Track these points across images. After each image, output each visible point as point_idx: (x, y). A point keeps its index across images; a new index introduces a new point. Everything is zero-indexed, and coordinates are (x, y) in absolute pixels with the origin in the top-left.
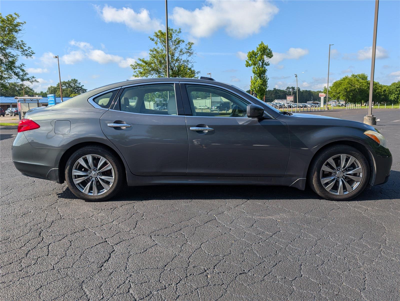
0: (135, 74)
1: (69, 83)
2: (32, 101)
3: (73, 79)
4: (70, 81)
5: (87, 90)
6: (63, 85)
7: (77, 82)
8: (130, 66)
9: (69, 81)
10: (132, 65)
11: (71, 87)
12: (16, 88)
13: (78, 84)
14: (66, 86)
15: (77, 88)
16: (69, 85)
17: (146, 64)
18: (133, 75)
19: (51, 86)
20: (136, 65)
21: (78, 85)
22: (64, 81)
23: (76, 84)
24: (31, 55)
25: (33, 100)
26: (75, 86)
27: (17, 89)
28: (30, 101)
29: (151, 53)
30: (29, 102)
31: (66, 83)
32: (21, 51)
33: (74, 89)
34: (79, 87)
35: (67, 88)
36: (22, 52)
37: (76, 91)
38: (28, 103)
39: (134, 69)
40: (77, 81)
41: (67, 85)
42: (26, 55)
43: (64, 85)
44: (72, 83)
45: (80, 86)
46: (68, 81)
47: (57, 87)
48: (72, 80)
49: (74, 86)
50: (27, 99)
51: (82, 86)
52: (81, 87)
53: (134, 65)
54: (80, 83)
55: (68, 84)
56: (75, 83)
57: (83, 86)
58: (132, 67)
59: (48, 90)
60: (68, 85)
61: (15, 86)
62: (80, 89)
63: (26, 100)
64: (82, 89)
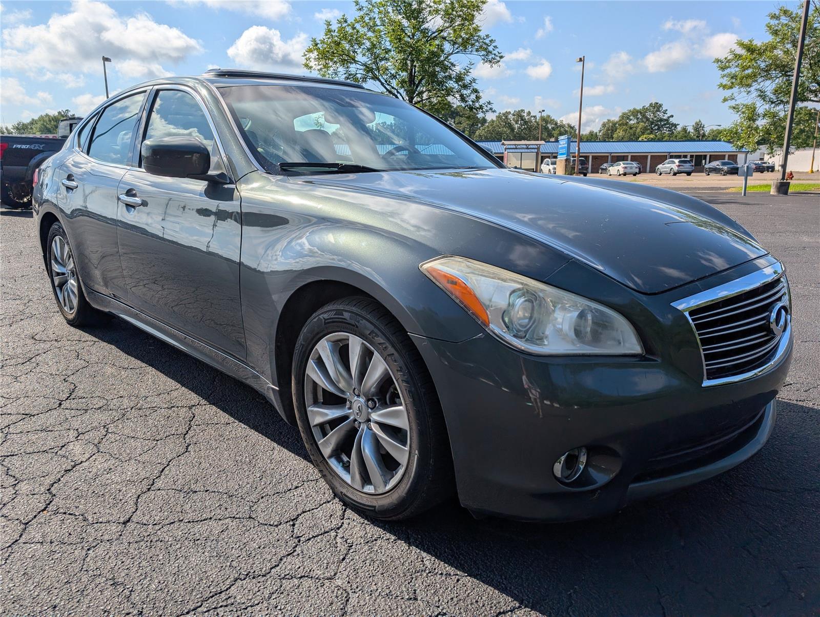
0: (726, 81)
1: (643, 112)
2: (527, 148)
3: (653, 103)
4: (647, 107)
5: (679, 125)
6: (631, 117)
7: (661, 109)
8: (714, 62)
9: (645, 108)
10: (718, 61)
11: (648, 119)
12: (549, 125)
13: (663, 113)
14: (638, 119)
15: (658, 121)
16: (644, 116)
17: (752, 54)
18: (719, 84)
19: (608, 120)
20: (730, 57)
21: (661, 114)
22: (634, 109)
23: (659, 113)
24: (499, 61)
25: (519, 147)
26: (655, 117)
27: (550, 128)
28: (523, 148)
29: (774, 22)
30: (523, 151)
31: (638, 112)
32: (483, 55)
33: (652, 123)
34: (661, 120)
35: (638, 123)
36: (483, 57)
37: (656, 127)
38: (521, 153)
39: (723, 69)
40: (660, 106)
41: (638, 117)
42: (490, 62)
43: (634, 116)
44: (650, 111)
45: (665, 118)
46: (641, 108)
47: (620, 121)
48: (651, 105)
49: (652, 119)
50: (532, 145)
51: (669, 117)
52: (666, 120)
53: (723, 58)
54: (667, 110)
55: (641, 113)
56: (657, 111)
57: (672, 116)
58: (718, 65)
59: (601, 128)
60: (641, 117)
61: (547, 122)
62: (665, 124)
63: (529, 147)
64: (668, 123)
